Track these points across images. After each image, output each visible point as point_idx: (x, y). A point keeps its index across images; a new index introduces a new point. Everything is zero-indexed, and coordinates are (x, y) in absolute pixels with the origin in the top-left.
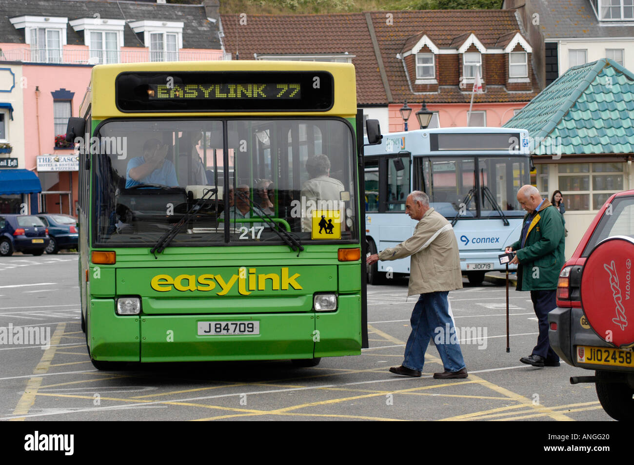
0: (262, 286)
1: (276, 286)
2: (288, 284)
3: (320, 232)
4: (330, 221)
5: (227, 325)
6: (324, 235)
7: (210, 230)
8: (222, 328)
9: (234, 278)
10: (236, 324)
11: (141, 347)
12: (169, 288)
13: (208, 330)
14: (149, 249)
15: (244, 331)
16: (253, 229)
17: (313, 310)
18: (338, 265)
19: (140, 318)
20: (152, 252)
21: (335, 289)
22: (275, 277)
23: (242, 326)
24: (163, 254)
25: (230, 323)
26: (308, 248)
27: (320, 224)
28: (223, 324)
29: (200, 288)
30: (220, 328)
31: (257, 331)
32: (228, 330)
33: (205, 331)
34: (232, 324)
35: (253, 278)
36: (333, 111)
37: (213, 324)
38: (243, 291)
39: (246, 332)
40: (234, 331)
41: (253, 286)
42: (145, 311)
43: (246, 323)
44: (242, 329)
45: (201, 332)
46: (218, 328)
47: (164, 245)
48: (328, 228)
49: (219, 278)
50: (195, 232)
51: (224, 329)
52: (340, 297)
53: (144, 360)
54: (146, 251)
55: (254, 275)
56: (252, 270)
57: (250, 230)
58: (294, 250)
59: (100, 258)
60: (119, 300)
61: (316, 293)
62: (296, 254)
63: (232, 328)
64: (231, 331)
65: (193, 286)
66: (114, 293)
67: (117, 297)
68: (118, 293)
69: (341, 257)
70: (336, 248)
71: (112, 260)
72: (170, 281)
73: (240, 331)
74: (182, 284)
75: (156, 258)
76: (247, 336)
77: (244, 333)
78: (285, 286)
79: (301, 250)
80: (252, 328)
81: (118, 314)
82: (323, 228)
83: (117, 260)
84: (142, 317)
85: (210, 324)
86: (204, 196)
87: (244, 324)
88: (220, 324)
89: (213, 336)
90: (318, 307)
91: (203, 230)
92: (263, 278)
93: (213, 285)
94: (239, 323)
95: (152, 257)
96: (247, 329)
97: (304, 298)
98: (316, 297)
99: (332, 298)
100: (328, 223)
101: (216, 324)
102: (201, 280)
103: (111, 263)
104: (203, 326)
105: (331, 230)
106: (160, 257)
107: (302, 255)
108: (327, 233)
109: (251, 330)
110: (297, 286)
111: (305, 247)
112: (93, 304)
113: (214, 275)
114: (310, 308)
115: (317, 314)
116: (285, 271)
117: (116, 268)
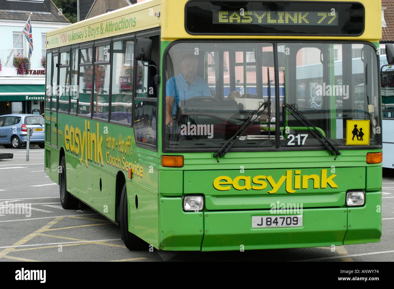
0: (305, 185)
1: (317, 185)
2: (326, 183)
3: (353, 139)
4: (361, 129)
5: (276, 219)
6: (356, 142)
7: (261, 137)
8: (272, 221)
9: (283, 179)
10: (284, 218)
11: (203, 239)
12: (229, 188)
13: (261, 224)
14: (213, 154)
15: (290, 224)
16: (298, 137)
17: (346, 206)
18: (366, 167)
19: (203, 214)
20: (215, 157)
21: (364, 187)
22: (316, 177)
23: (289, 220)
24: (224, 158)
25: (278, 217)
26: (343, 153)
27: (353, 132)
28: (273, 218)
29: (255, 187)
30: (270, 221)
31: (300, 223)
32: (277, 223)
33: (258, 225)
34: (280, 218)
35: (298, 178)
36: (363, 36)
37: (265, 218)
38: (290, 190)
39: (292, 225)
40: (282, 224)
41: (298, 186)
42: (208, 207)
43: (292, 217)
44: (289, 222)
45: (254, 225)
46: (269, 221)
47: (226, 151)
48: (359, 135)
49: (270, 178)
50: (250, 139)
51: (274, 222)
52: (367, 194)
53: (205, 249)
54: (209, 155)
55: (299, 176)
56: (298, 172)
57: (296, 137)
58: (332, 154)
59: (170, 162)
60: (186, 198)
61: (348, 191)
62: (333, 157)
63: (280, 221)
64: (279, 224)
65: (248, 186)
66: (182, 193)
67: (185, 196)
68: (185, 192)
69: (369, 161)
70: (365, 152)
71: (180, 164)
72: (230, 181)
73: (287, 224)
74: (240, 184)
75: (218, 162)
76: (293, 228)
77: (290, 226)
78: (324, 185)
79: (338, 154)
80: (297, 221)
81: (185, 211)
82: (356, 136)
83: (185, 163)
84: (206, 213)
85: (262, 218)
86: (260, 108)
87: (290, 218)
88: (271, 218)
89: (265, 229)
90: (350, 202)
91: (255, 137)
92: (306, 178)
93: (265, 184)
94: (286, 217)
95: (214, 161)
96: (292, 222)
97: (339, 195)
98: (348, 194)
99: (361, 194)
100: (359, 131)
101: (267, 218)
102: (256, 180)
103: (179, 165)
104: (256, 220)
105: (362, 138)
106: (221, 161)
107: (339, 158)
108: (358, 140)
109: (296, 222)
110: (333, 185)
111: (340, 151)
112: (162, 201)
113: (266, 177)
114: (343, 204)
115: (349, 209)
116: (324, 171)
117: (184, 171)
